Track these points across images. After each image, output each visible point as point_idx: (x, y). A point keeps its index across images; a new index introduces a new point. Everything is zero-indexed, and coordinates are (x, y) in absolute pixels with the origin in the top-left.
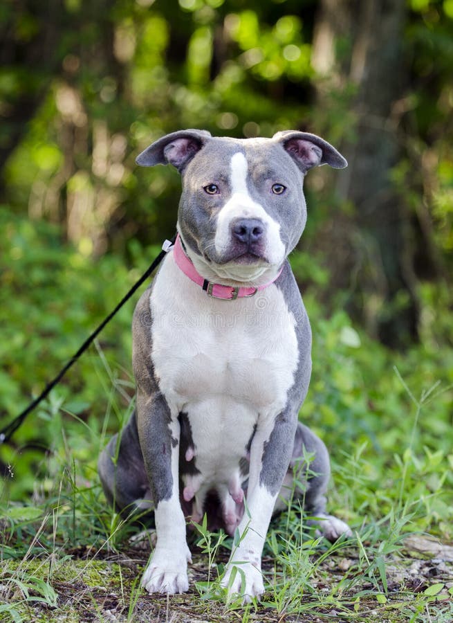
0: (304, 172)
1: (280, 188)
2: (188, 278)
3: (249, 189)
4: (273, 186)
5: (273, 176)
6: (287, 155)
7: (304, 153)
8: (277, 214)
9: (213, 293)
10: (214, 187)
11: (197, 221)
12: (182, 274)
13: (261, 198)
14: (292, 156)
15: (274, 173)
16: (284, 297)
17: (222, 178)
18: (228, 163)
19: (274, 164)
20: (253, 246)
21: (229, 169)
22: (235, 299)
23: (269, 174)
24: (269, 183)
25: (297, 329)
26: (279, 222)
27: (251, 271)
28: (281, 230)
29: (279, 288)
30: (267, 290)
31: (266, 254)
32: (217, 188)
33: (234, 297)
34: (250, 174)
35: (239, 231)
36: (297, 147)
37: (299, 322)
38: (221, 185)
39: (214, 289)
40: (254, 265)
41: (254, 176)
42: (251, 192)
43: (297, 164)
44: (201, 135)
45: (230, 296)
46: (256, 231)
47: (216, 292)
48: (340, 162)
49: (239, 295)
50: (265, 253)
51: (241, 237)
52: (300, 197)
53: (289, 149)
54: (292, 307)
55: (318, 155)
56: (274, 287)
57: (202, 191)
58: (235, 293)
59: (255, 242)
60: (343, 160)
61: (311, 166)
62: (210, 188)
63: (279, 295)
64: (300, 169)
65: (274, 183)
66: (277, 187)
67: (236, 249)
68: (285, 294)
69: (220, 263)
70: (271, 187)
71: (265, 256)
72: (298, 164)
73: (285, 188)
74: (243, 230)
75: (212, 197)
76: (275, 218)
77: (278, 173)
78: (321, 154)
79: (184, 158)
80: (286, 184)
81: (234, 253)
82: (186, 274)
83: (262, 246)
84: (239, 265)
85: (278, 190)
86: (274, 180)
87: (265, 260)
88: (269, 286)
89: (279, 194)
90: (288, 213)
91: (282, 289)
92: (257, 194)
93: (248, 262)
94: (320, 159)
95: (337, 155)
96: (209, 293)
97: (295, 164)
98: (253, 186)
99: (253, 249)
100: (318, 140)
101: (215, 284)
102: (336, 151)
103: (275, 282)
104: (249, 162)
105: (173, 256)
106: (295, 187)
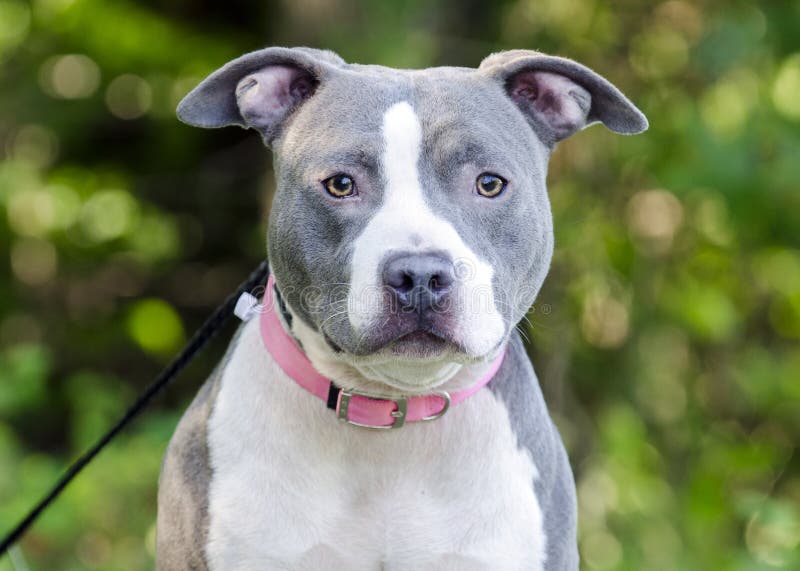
0: (549, 145)
1: (492, 183)
2: (292, 384)
3: (424, 186)
4: (477, 180)
5: (480, 156)
6: (512, 108)
7: (551, 102)
8: (487, 242)
9: (350, 415)
10: (345, 181)
11: (308, 258)
12: (280, 373)
13: (450, 207)
14: (524, 108)
15: (480, 149)
16: (510, 417)
17: (364, 159)
18: (375, 126)
19: (482, 129)
20: (429, 315)
21: (381, 140)
22: (401, 425)
23: (471, 151)
24: (469, 172)
25: (539, 487)
26: (490, 260)
27: (428, 370)
28: (495, 280)
29: (499, 395)
30: (471, 403)
31: (458, 335)
32: (353, 183)
33: (396, 423)
34: (427, 150)
35: (399, 282)
36: (534, 89)
37: (543, 470)
38: (361, 176)
39: (351, 406)
40: (434, 357)
41: (436, 156)
42: (428, 193)
43: (535, 129)
44: (316, 61)
45: (389, 420)
46: (438, 281)
47: (356, 413)
48: (632, 122)
49: (407, 418)
50: (457, 331)
51: (403, 296)
52: (539, 200)
53: (515, 93)
54: (528, 437)
55: (580, 105)
56: (487, 394)
57: (320, 188)
58: (399, 414)
59: (436, 307)
60: (637, 115)
61: (566, 131)
62: (337, 182)
63: (499, 411)
64: (540, 138)
65: (480, 172)
66: (487, 180)
67: (393, 322)
68: (512, 409)
69: (359, 354)
70: (473, 181)
71: (457, 338)
72: (537, 126)
73: (505, 182)
74: (408, 281)
75: (340, 204)
76: (482, 251)
77: (491, 147)
78: (588, 104)
79: (280, 111)
80: (507, 175)
81: (387, 331)
82: (291, 373)
83: (450, 315)
84: (400, 358)
85: (489, 187)
86: (480, 164)
87: (458, 348)
88: (475, 393)
89: (493, 197)
90: (512, 239)
91: (504, 398)
92: (441, 196)
93: (421, 352)
94: (586, 115)
95: (625, 106)
96: (341, 416)
97: (528, 129)
98: (434, 179)
99: (431, 322)
100: (582, 72)
101: (355, 396)
102: (622, 95)
103: (489, 385)
104: (425, 124)
105: (258, 333)
106: (529, 181)
